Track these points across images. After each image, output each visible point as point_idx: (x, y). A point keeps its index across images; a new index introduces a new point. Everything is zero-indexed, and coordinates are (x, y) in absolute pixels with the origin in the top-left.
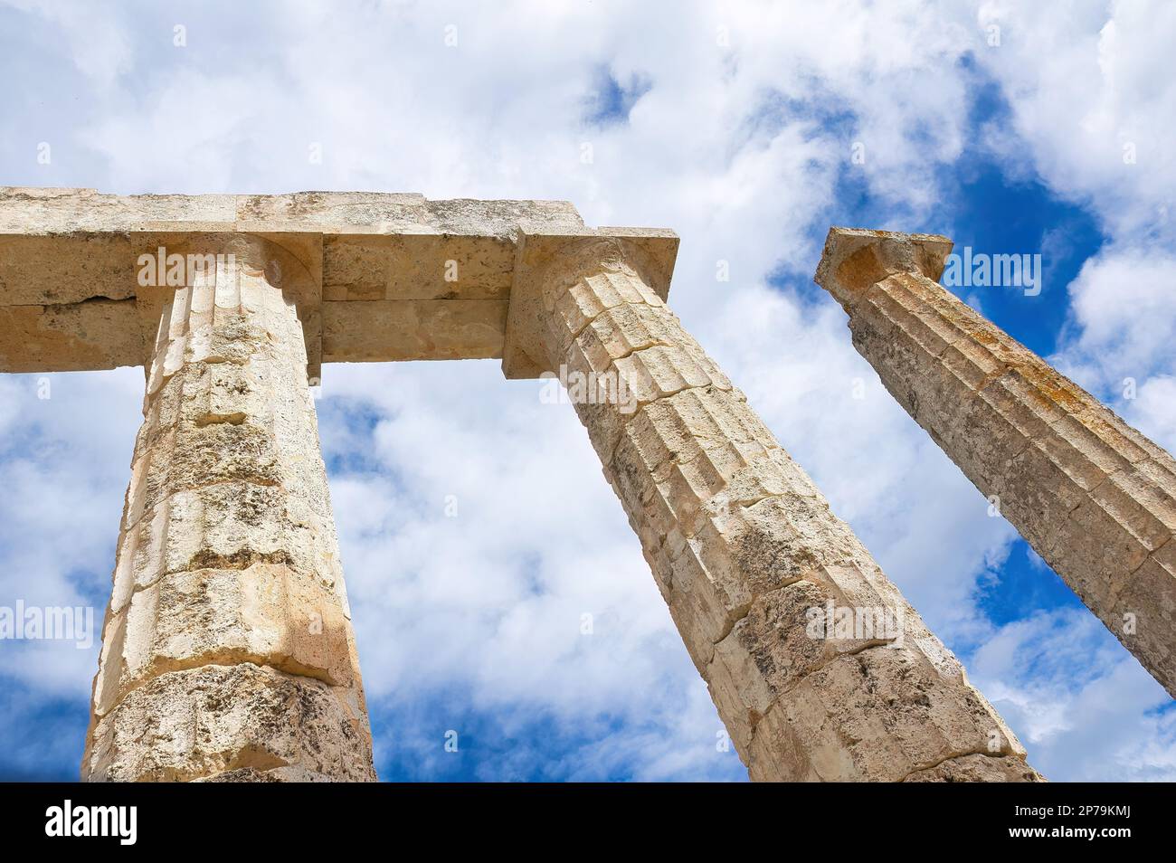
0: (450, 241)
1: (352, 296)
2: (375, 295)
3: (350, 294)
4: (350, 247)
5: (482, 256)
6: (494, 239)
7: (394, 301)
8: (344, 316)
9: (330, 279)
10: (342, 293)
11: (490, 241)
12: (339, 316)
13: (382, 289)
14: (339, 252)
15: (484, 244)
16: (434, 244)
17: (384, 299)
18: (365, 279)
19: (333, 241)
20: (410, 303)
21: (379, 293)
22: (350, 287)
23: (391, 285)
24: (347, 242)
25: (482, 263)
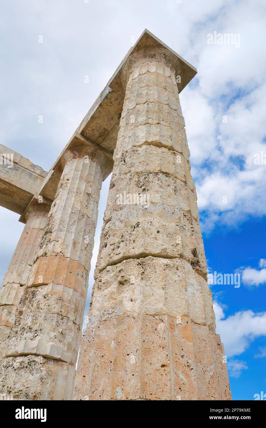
0: (102, 105)
1: (103, 137)
2: (107, 132)
3: (102, 137)
4: (88, 129)
5: (113, 99)
6: (109, 92)
7: (112, 129)
8: (108, 143)
9: (94, 139)
10: (100, 139)
11: (109, 94)
12: (107, 144)
13: (105, 130)
14: (88, 133)
15: (109, 96)
16: (100, 109)
17: (109, 131)
18: (100, 132)
19: (84, 132)
20: (115, 126)
21: (106, 131)
22: (100, 136)
23: (106, 127)
24: (86, 130)
25: (116, 100)
